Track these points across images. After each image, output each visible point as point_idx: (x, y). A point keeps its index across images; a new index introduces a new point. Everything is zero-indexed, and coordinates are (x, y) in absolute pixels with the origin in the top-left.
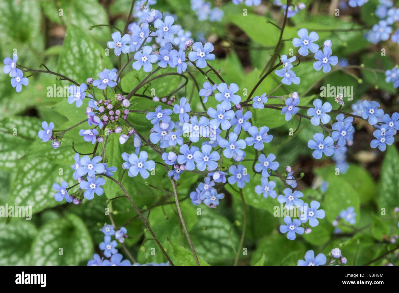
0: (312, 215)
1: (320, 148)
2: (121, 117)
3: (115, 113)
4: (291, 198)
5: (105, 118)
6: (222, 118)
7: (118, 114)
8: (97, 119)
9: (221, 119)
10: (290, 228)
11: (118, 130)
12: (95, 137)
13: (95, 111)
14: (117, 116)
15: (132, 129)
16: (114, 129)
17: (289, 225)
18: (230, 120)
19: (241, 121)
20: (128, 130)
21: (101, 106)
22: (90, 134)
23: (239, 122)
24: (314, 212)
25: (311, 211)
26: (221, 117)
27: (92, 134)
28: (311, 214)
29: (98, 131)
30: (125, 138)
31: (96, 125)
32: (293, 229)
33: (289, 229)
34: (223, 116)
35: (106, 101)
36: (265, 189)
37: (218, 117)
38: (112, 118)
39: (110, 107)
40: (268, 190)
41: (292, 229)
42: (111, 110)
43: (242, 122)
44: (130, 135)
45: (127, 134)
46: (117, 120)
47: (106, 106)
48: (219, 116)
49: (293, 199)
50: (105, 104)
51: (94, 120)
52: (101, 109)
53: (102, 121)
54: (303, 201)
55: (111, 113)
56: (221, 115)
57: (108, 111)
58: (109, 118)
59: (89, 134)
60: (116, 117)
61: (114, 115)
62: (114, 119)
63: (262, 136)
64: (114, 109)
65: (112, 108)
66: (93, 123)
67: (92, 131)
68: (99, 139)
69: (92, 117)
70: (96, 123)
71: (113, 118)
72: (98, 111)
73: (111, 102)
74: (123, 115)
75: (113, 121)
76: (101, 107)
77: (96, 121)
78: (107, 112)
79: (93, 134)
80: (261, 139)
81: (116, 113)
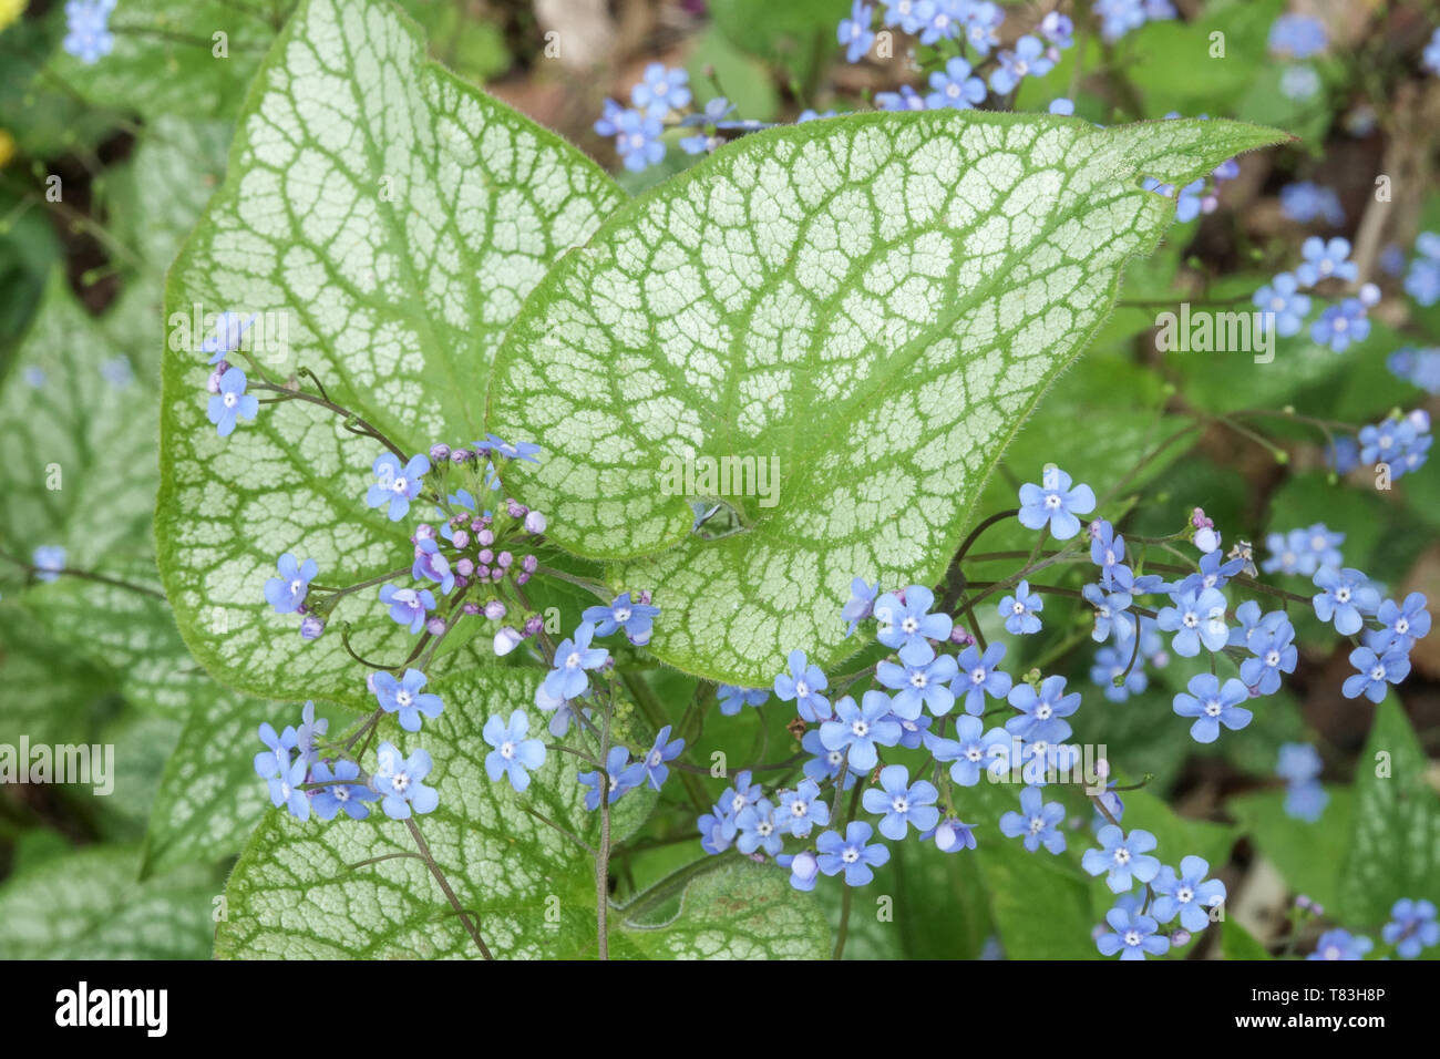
0: (1187, 900)
1: (1212, 714)
2: (510, 574)
3: (496, 558)
4: (1122, 856)
5: (466, 567)
6: (923, 684)
7: (504, 564)
8: (440, 563)
9: (921, 689)
10: (1128, 941)
11: (494, 611)
12: (423, 616)
13: (440, 540)
14: (501, 568)
15: (537, 617)
16: (482, 603)
17: (1124, 932)
18: (947, 685)
19: (978, 675)
20: (526, 617)
21: (461, 529)
22: (411, 604)
23: (975, 679)
24: (1193, 889)
25: (1183, 886)
26: (919, 680)
27: (416, 606)
28: (1186, 895)
29: (436, 599)
30: (513, 640)
31: (435, 581)
32: (1137, 941)
33: (1124, 942)
34: (924, 678)
35: (478, 518)
36: (1033, 826)
37: (912, 684)
38: (486, 570)
39: (484, 537)
40: (1039, 828)
41: (1133, 943)
42: (488, 546)
43: (983, 678)
44: (527, 633)
45: (520, 628)
46: (497, 581)
47: (476, 533)
48: (913, 680)
49: (1127, 858)
50: (474, 527)
51: (433, 563)
52: (460, 539)
53: (455, 573)
54: (1157, 862)
55: (485, 555)
56: (918, 676)
57: (479, 547)
58: (475, 570)
59: (406, 603)
60: (497, 572)
61: (494, 564)
62: (490, 576)
63: (1051, 703)
64: (496, 547)
65: (491, 541)
66: (426, 574)
67: (418, 596)
68: (432, 622)
69: (427, 556)
70: (437, 575)
71: (487, 572)
72: (449, 544)
73: (491, 524)
74: (518, 571)
75: (486, 581)
76: (459, 533)
77: (436, 569)
78: (472, 550)
79: (421, 604)
80: (1049, 712)
81: (500, 560)
